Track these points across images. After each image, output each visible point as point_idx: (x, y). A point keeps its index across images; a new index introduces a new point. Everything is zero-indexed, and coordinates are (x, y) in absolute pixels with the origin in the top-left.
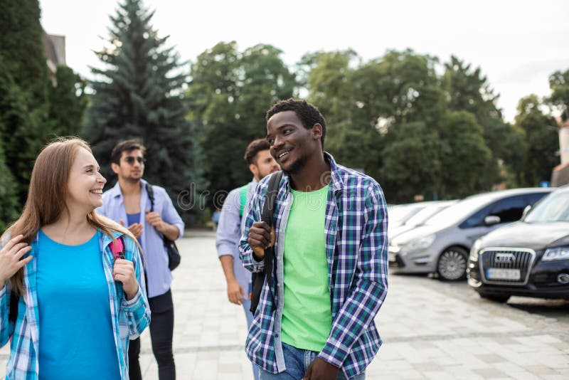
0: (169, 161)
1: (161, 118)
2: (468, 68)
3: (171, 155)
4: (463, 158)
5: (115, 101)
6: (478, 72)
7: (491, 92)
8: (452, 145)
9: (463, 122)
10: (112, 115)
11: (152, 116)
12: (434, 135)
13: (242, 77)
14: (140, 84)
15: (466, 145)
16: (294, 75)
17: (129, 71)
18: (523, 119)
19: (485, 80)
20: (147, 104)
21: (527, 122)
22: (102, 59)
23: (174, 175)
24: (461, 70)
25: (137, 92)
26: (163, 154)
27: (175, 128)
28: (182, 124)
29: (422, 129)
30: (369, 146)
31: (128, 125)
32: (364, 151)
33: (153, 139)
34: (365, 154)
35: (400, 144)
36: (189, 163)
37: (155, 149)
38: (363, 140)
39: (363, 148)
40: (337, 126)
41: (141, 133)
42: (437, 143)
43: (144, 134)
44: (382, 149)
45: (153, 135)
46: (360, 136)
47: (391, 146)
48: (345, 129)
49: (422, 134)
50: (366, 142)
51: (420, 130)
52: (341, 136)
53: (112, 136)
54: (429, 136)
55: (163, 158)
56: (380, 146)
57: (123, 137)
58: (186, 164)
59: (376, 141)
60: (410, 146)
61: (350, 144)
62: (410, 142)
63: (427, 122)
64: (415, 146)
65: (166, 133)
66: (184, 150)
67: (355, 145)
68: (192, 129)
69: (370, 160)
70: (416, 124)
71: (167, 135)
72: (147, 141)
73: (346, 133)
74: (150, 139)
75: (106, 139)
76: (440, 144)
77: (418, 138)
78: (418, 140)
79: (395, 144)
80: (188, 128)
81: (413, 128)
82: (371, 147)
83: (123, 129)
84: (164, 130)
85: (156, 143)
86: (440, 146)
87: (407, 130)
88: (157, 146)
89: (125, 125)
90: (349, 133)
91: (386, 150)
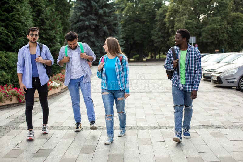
0: (108, 32)
1: (105, 12)
4: (237, 33)
5: (85, 5)
8: (233, 27)
9: (238, 18)
10: (83, 11)
11: (101, 12)
15: (239, 28)
20: (99, 6)
26: (105, 28)
27: (110, 17)
28: (114, 16)
29: (220, 20)
30: (195, 27)
31: (90, 16)
32: (193, 29)
33: (101, 22)
34: (194, 30)
35: (210, 26)
36: (116, 32)
37: (102, 26)
38: (193, 24)
39: (193, 27)
40: (182, 18)
41: (96, 19)
42: (226, 26)
43: (97, 19)
44: (201, 28)
45: (101, 20)
46: (192, 22)
47: (205, 27)
48: (185, 19)
49: (219, 22)
50: (194, 25)
51: (219, 20)
52: (183, 22)
53: (83, 20)
54: (223, 23)
55: (105, 30)
56: (200, 27)
57: (88, 21)
58: (115, 33)
59: (199, 24)
60: (214, 27)
61: (187, 26)
62: (214, 26)
63: (222, 17)
64: (216, 28)
65: (107, 19)
66: (114, 27)
67: (189, 27)
68: (118, 18)
69: (195, 33)
70: (217, 18)
71: (107, 20)
72: (98, 23)
73: (185, 21)
74: (100, 22)
75: (80, 22)
76: (228, 27)
77: (218, 24)
78: (217, 25)
79: (207, 26)
80: (116, 17)
81: (216, 19)
82: (197, 28)
83: (88, 17)
84: (106, 18)
85: (102, 23)
86: (228, 28)
87: (213, 20)
88: (102, 25)
89: (89, 15)
90: (187, 21)
91: (203, 29)
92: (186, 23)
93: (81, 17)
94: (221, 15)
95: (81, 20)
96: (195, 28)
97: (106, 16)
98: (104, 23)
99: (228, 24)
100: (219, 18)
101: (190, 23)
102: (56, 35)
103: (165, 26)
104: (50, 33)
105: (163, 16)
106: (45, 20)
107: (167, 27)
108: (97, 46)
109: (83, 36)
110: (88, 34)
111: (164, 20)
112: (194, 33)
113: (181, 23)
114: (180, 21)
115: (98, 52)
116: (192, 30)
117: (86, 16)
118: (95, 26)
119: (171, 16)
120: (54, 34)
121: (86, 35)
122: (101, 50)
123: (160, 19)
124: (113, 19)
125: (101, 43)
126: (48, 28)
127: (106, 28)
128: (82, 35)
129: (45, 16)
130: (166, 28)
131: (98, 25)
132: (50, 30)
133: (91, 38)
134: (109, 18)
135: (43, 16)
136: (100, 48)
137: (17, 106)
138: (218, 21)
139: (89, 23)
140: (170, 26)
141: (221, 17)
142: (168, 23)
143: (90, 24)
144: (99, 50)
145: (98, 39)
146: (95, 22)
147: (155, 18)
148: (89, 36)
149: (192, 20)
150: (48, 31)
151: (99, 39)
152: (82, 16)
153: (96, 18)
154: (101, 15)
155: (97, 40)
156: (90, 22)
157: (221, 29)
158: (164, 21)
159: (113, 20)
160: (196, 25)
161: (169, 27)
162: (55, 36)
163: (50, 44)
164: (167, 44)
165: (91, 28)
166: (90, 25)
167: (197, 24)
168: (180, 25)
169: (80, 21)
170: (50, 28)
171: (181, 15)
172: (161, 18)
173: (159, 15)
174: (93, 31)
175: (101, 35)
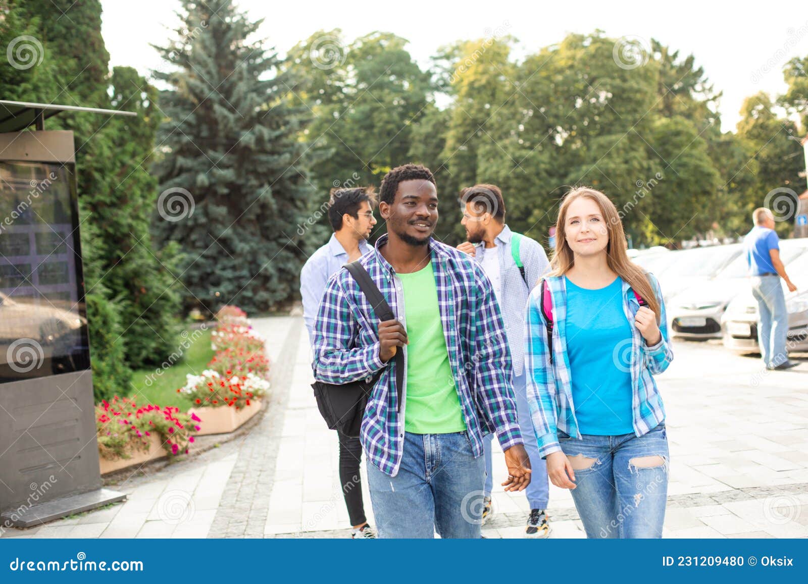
0: (273, 203)
1: (260, 140)
2: (675, 55)
3: (276, 194)
4: (681, 184)
5: (190, 117)
6: (690, 61)
7: (710, 89)
8: (664, 166)
9: (678, 133)
10: (186, 139)
11: (247, 138)
12: (641, 153)
13: (352, 81)
14: (227, 91)
15: (684, 165)
16: (429, 74)
17: (209, 73)
18: (749, 127)
19: (700, 71)
20: (238, 120)
21: (755, 132)
22: (166, 57)
23: (281, 222)
24: (668, 59)
25: (222, 104)
26: (265, 192)
27: (280, 154)
28: (290, 148)
29: (624, 144)
30: (547, 171)
31: (211, 153)
32: (540, 179)
33: (248, 172)
34: (542, 183)
35: (592, 167)
36: (299, 203)
37: (251, 187)
38: (537, 165)
39: (538, 174)
40: (499, 145)
41: (230, 163)
42: (645, 164)
43: (236, 165)
44: (565, 175)
45: (248, 166)
46: (534, 157)
47: (578, 170)
48: (511, 149)
49: (622, 152)
50: (542, 166)
51: (620, 145)
52: (505, 158)
53: (189, 170)
54: (633, 154)
55: (265, 198)
56: (562, 171)
57: (204, 171)
58: (296, 206)
59: (555, 164)
60: (607, 169)
61: (520, 169)
62: (607, 164)
63: (629, 134)
64: (614, 170)
65: (267, 162)
66: (293, 187)
67: (526, 172)
68: (303, 155)
69: (548, 193)
70: (613, 137)
71: (270, 166)
72: (239, 175)
73: (513, 154)
74: (243, 172)
75: (178, 175)
76: (649, 165)
77: (618, 157)
78: (618, 160)
79: (584, 168)
80: (298, 154)
81: (610, 143)
82: (550, 174)
83: (203, 158)
84: (263, 158)
85: (251, 177)
86: (649, 169)
87: (601, 147)
88: (254, 182)
89: (206, 152)
90: (518, 154)
91: (572, 176)
92: (516, 162)
93: (181, 161)
94: (624, 128)
95: (182, 170)
96: (544, 174)
97: (263, 151)
98: (257, 175)
99: (650, 154)
100: (620, 139)
101: (527, 162)
102: (134, 223)
103: (445, 173)
104: (115, 219)
105: (435, 141)
106: (97, 175)
107: (452, 175)
108: (241, 255)
109: (190, 223)
110: (206, 213)
111: (441, 156)
112: (544, 192)
113: (500, 161)
114: (495, 154)
115: (245, 272)
116: (537, 181)
117: (196, 155)
118: (230, 185)
119: (461, 140)
120: (130, 221)
121: (203, 220)
122: (253, 266)
123: (425, 154)
124: (287, 161)
125: (253, 244)
126: (108, 200)
127: (267, 192)
128: (186, 219)
129: (97, 161)
130: (449, 182)
131: (241, 181)
132: (113, 205)
133: (220, 226)
134: (276, 157)
135: (88, 161)
136: (249, 258)
137: (166, 466)
138: (618, 150)
139: (209, 178)
140: (463, 175)
141: (625, 135)
142: (455, 165)
143: (213, 180)
144: (246, 265)
145: (240, 230)
146: (228, 174)
147: (407, 150)
148: (212, 220)
149: (531, 148)
150: (107, 212)
151: (244, 228)
152: (185, 156)
153: (229, 159)
154: (247, 148)
155: (238, 234)
156: (211, 175)
157: (629, 172)
158: (441, 160)
159: (290, 164)
160: (548, 167)
161: (457, 176)
162: (130, 226)
163: (119, 252)
164: (454, 232)
165: (215, 193)
166: (211, 185)
167: (550, 163)
168: (494, 169)
169: (176, 172)
170: (114, 200)
171: (496, 136)
172: (430, 150)
173: (420, 141)
174: (224, 205)
175: (252, 217)
